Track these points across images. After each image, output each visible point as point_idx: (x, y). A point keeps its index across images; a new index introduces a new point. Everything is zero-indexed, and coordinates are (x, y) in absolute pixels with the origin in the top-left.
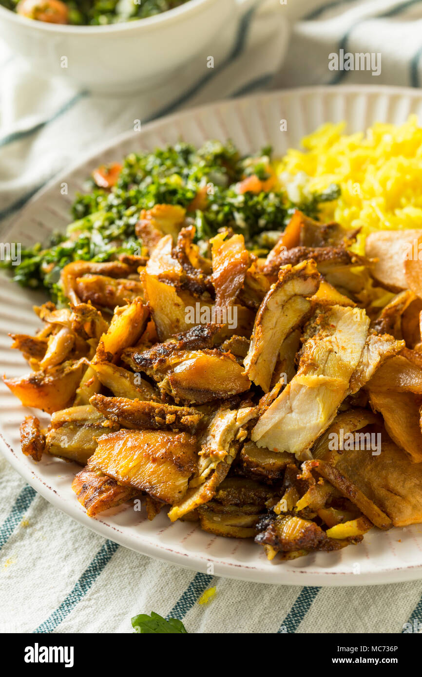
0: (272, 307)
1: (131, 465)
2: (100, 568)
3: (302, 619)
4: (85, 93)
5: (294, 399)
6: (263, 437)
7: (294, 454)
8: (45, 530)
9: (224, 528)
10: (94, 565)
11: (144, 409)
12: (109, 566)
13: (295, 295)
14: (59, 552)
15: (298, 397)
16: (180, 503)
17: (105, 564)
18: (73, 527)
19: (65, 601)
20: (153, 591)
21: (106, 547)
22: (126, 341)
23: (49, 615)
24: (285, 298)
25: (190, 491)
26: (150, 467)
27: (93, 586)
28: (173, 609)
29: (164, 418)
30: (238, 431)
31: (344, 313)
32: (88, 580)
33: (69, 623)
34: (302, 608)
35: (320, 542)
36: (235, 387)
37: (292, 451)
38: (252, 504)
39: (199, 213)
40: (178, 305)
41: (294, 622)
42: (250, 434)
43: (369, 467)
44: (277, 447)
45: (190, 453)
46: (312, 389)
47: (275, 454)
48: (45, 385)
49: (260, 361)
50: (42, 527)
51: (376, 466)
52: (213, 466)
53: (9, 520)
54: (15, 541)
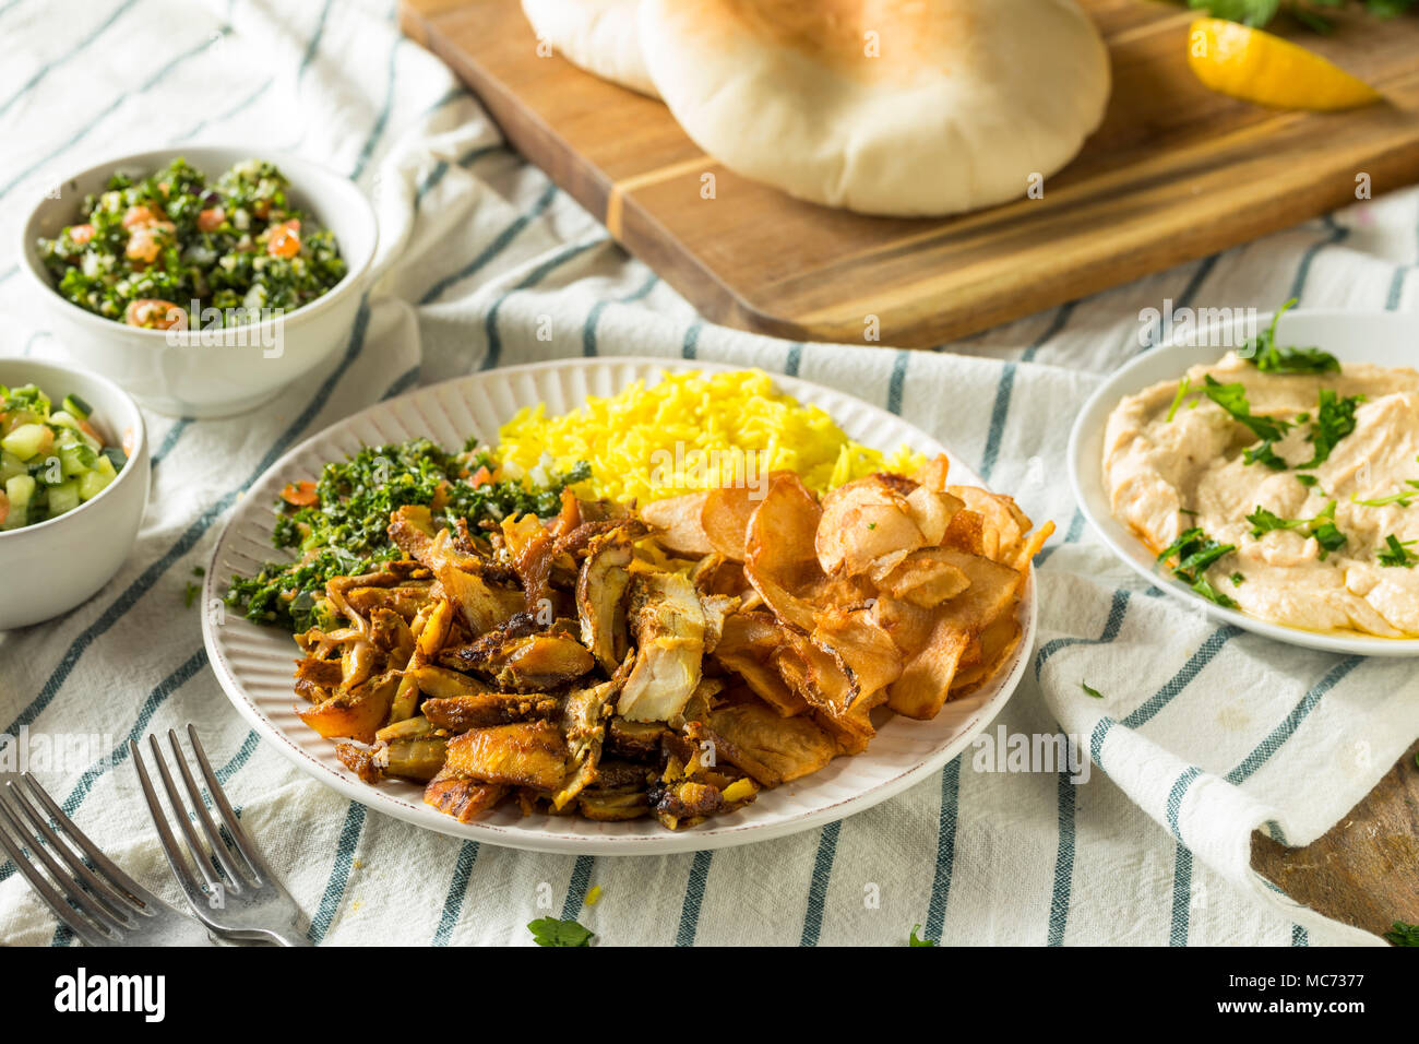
0: (594, 581)
1: (500, 759)
2: (462, 893)
4: (187, 420)
5: (653, 665)
6: (631, 709)
7: (667, 722)
8: (381, 868)
9: (610, 811)
10: (454, 890)
11: (493, 703)
12: (469, 890)
13: (612, 567)
15: (657, 663)
16: (565, 785)
17: (465, 888)
18: (413, 859)
21: (459, 871)
22: (438, 642)
24: (603, 571)
25: (570, 776)
26: (521, 759)
27: (463, 910)
28: (564, 913)
29: (517, 708)
30: (602, 706)
31: (666, 580)
32: (455, 905)
35: (719, 804)
36: (578, 667)
37: (665, 718)
39: (448, 510)
40: (486, 596)
41: (694, 903)
42: (615, 708)
43: (736, 731)
44: (648, 718)
45: (557, 737)
46: (670, 651)
47: (647, 725)
48: (354, 707)
49: (601, 636)
50: (378, 867)
51: (744, 728)
52: (586, 746)
53: (337, 865)
54: (354, 884)
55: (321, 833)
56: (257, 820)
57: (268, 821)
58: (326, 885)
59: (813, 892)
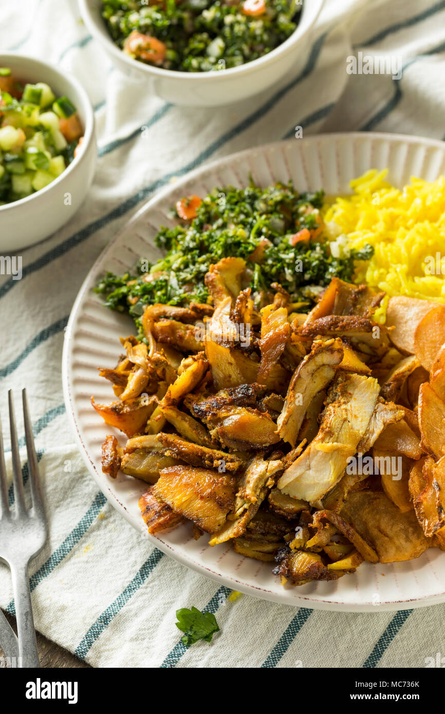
0: (304, 376)
1: (184, 499)
2: (156, 561)
3: (305, 621)
5: (313, 459)
6: (287, 486)
7: (309, 502)
8: (116, 523)
9: (251, 553)
10: (152, 558)
11: (198, 453)
13: (324, 365)
14: (126, 544)
15: (316, 458)
16: (219, 533)
17: (161, 558)
19: (128, 587)
20: (195, 586)
22: (189, 387)
23: (115, 598)
24: (315, 368)
25: (228, 523)
26: (198, 503)
27: (150, 575)
28: (209, 604)
29: (212, 462)
30: (268, 479)
31: (360, 382)
32: (147, 571)
33: (130, 607)
34: (306, 612)
35: (322, 574)
36: (268, 440)
37: (308, 500)
38: (275, 534)
39: (257, 267)
41: (299, 623)
42: (276, 482)
43: (367, 510)
44: (297, 496)
45: (229, 493)
46: (327, 453)
47: (294, 500)
48: (123, 414)
49: (290, 422)
50: (115, 521)
51: (373, 510)
52: (246, 506)
53: (89, 513)
54: (93, 531)
55: (88, 485)
56: (50, 464)
57: (57, 467)
58: (74, 528)
59: (381, 641)
